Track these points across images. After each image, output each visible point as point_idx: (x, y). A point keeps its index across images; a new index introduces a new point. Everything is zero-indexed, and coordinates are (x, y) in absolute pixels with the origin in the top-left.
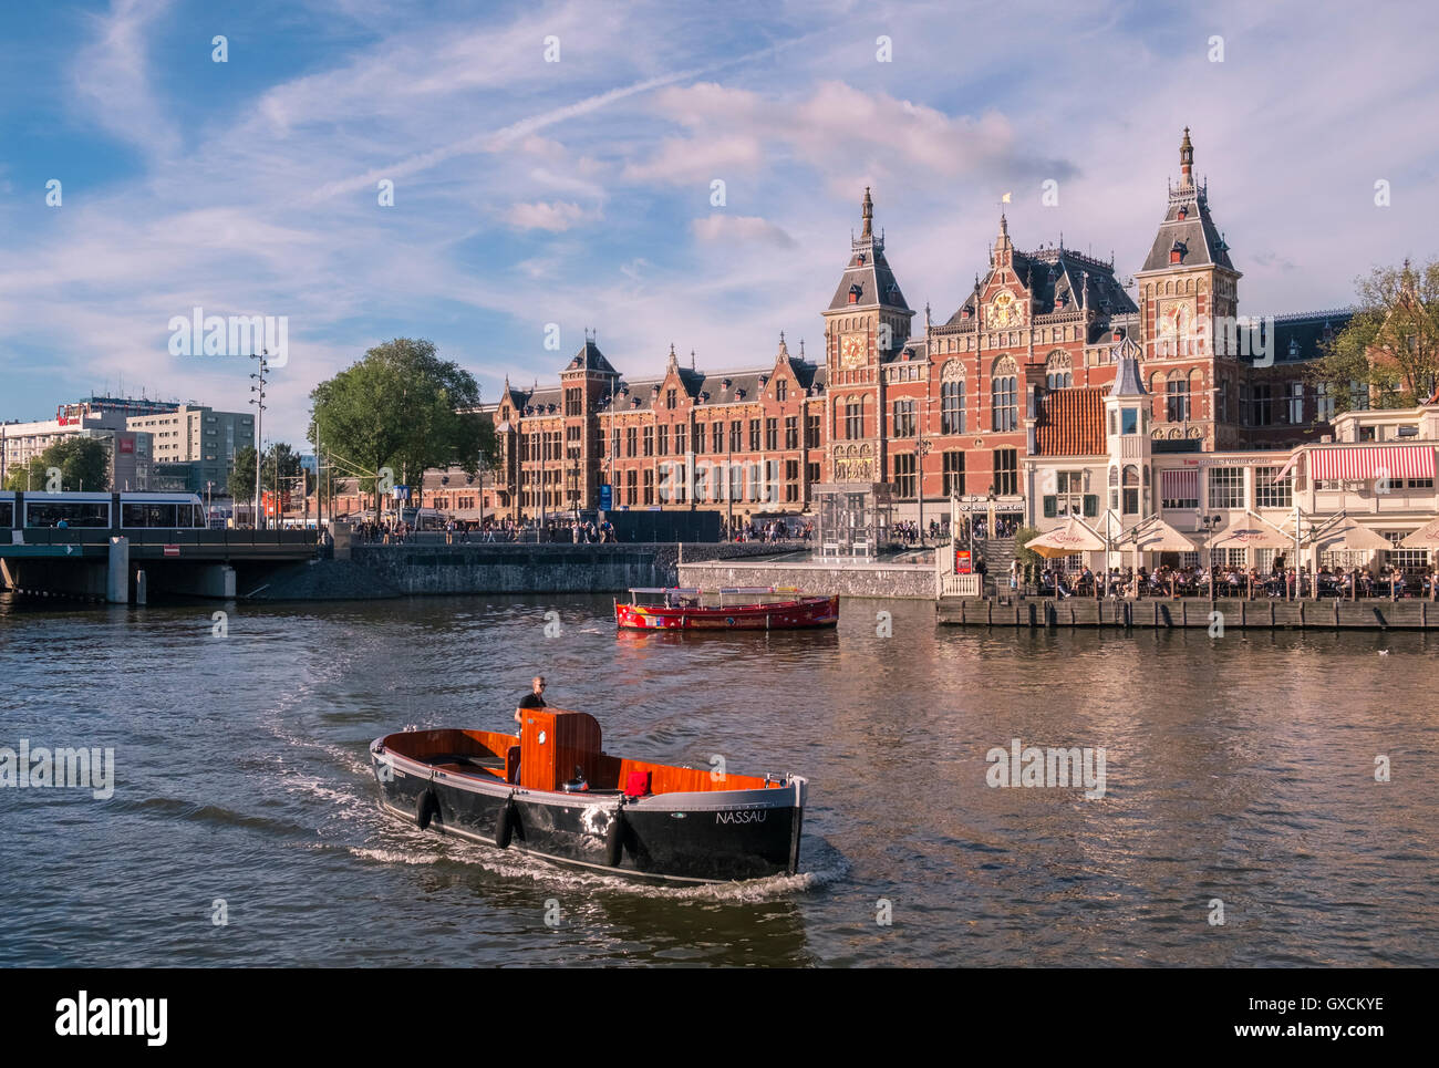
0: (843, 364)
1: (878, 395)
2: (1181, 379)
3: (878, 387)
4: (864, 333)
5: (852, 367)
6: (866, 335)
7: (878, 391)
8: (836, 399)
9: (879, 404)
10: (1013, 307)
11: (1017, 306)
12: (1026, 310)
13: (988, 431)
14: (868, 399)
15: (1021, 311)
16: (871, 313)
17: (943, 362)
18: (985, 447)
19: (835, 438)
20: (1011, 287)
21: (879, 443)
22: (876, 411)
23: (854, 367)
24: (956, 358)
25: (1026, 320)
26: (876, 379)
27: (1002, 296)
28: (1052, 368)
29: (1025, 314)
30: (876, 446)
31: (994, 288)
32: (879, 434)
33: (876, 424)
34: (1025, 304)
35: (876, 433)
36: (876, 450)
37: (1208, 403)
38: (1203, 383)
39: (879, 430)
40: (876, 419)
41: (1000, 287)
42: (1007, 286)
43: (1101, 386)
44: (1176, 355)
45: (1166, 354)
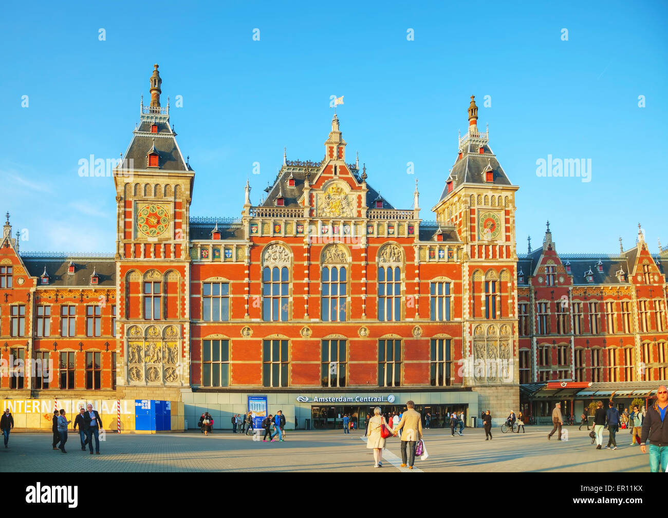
0: (139, 234)
1: (187, 273)
2: (494, 279)
3: (187, 265)
4: (169, 202)
5: (153, 240)
6: (172, 205)
7: (187, 269)
8: (129, 273)
9: (187, 283)
10: (346, 198)
11: (350, 198)
12: (360, 203)
13: (317, 320)
14: (174, 277)
15: (355, 204)
16: (180, 181)
17: (265, 245)
18: (312, 336)
19: (128, 317)
20: (345, 179)
21: (187, 326)
22: (183, 291)
23: (155, 240)
24: (281, 242)
25: (359, 212)
26: (184, 255)
27: (334, 186)
28: (385, 261)
29: (359, 206)
30: (183, 328)
31: (327, 178)
32: (187, 316)
33: (183, 304)
34: (359, 197)
35: (183, 314)
36: (183, 333)
37: (513, 303)
38: (509, 285)
39: (187, 311)
40: (183, 299)
41: (332, 177)
42: (340, 178)
43: (430, 281)
44: (491, 257)
45: (484, 255)
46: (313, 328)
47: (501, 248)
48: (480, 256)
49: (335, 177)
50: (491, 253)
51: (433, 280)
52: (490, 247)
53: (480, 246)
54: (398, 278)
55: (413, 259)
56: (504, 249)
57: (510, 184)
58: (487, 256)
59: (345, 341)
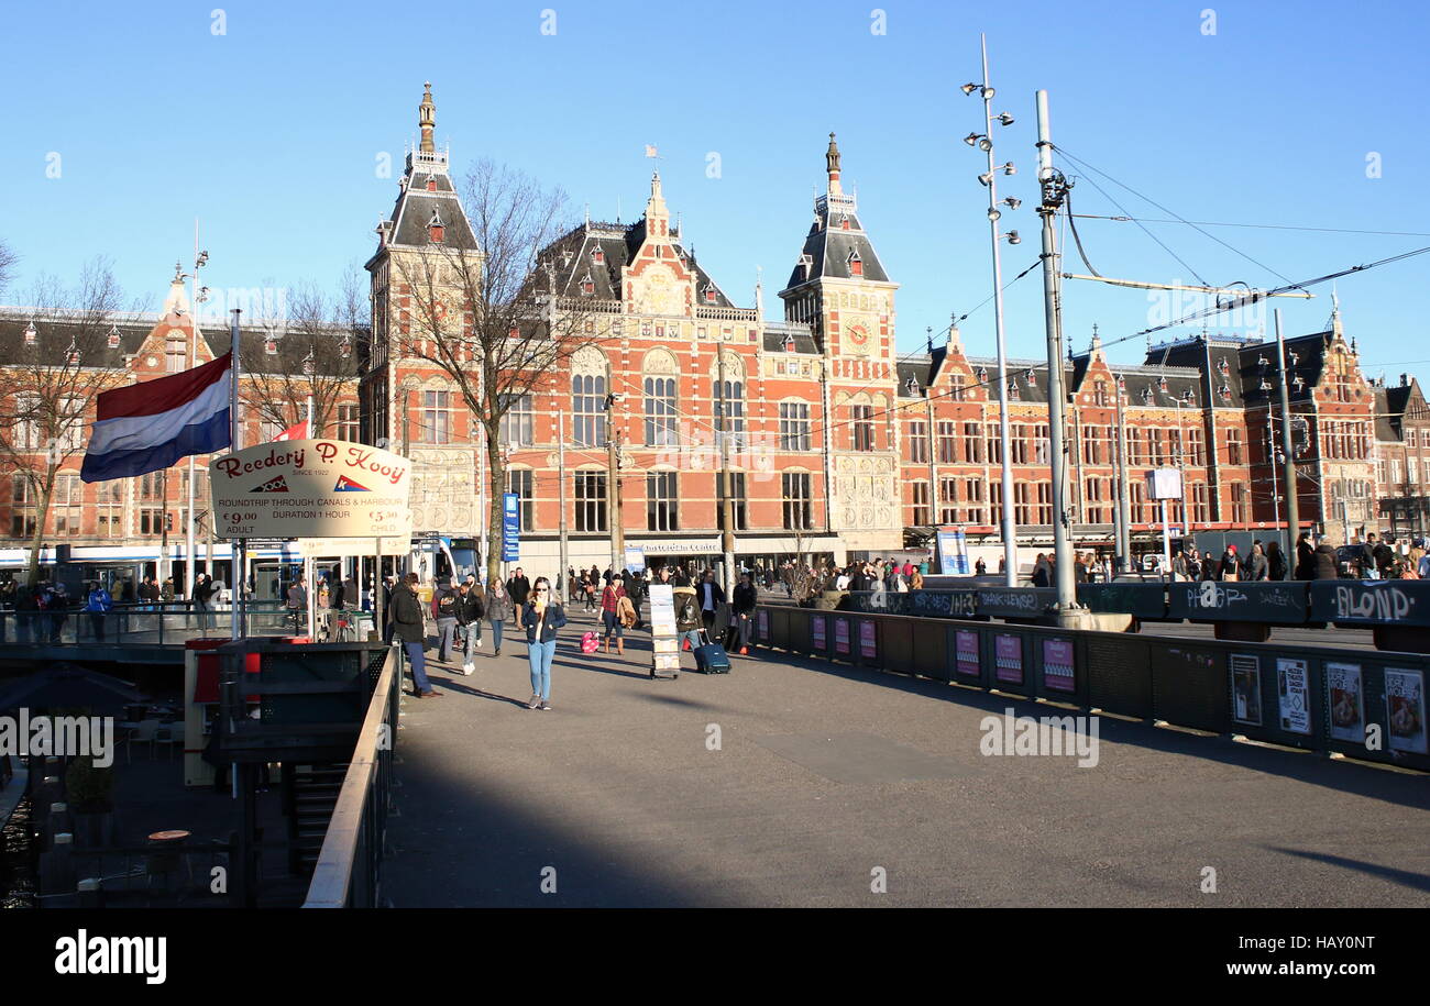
10: (669, 289)
11: (675, 289)
12: (688, 296)
13: (641, 446)
15: (682, 298)
18: (637, 467)
24: (594, 344)
25: (688, 309)
29: (688, 301)
34: (688, 290)
38: (887, 411)
41: (654, 262)
42: (664, 262)
43: (779, 402)
44: (861, 376)
45: (851, 373)
46: (635, 456)
47: (875, 366)
48: (846, 375)
49: (659, 261)
50: (861, 371)
51: (782, 401)
52: (860, 364)
53: (846, 362)
54: (738, 396)
55: (756, 372)
56: (880, 368)
57: (887, 280)
58: (856, 375)
59: (675, 473)
